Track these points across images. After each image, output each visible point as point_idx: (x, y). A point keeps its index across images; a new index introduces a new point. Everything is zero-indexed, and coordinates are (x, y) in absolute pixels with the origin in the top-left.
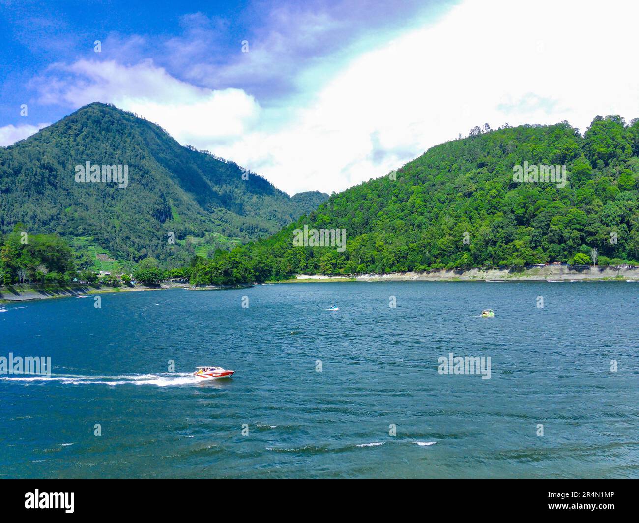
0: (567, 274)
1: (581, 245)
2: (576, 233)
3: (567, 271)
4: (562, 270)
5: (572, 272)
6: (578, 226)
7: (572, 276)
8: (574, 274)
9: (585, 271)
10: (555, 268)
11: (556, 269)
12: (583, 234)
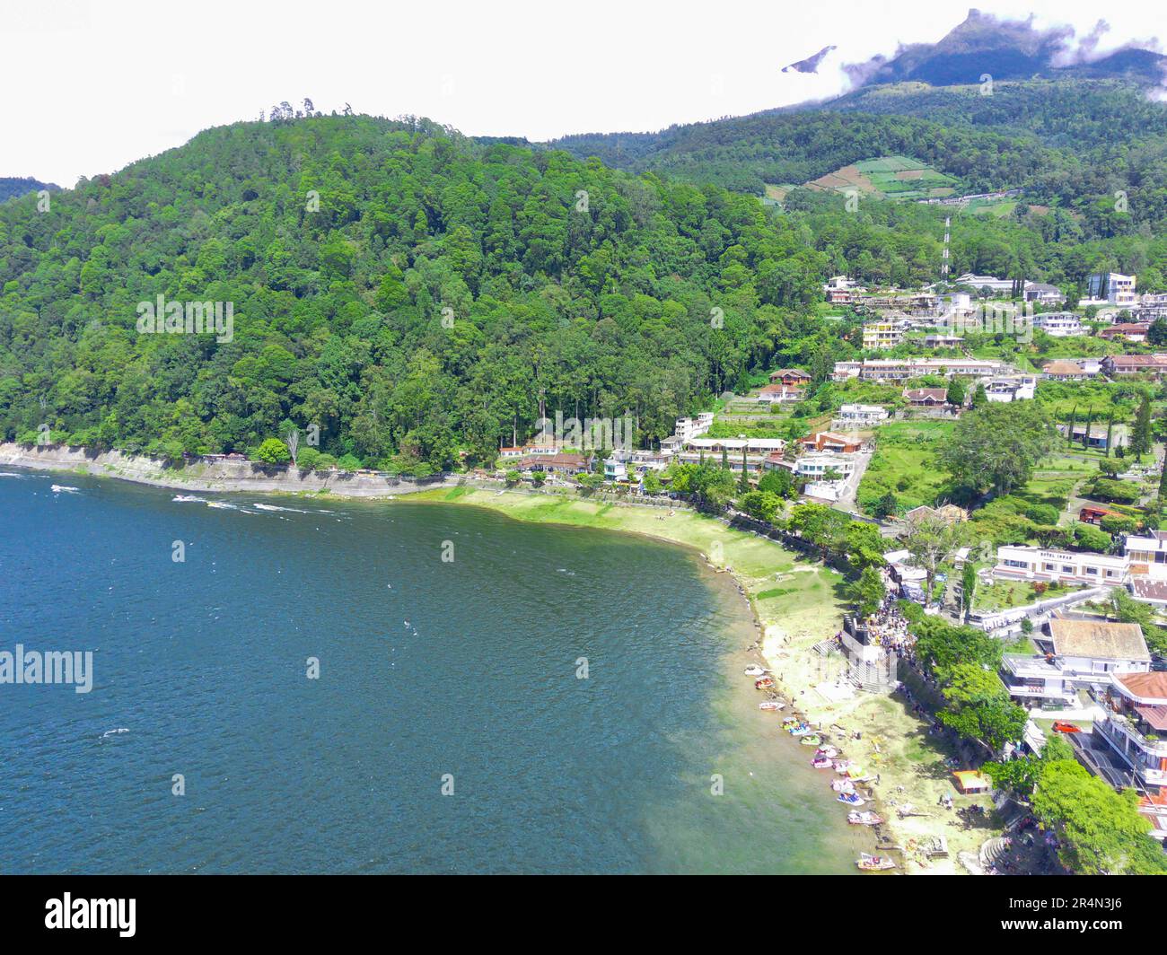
0: (249, 478)
1: (282, 419)
2: (271, 397)
3: (249, 473)
4: (241, 470)
5: (257, 475)
6: (275, 382)
7: (256, 483)
8: (260, 479)
9: (280, 474)
10: (229, 465)
11: (233, 469)
12: (285, 398)
